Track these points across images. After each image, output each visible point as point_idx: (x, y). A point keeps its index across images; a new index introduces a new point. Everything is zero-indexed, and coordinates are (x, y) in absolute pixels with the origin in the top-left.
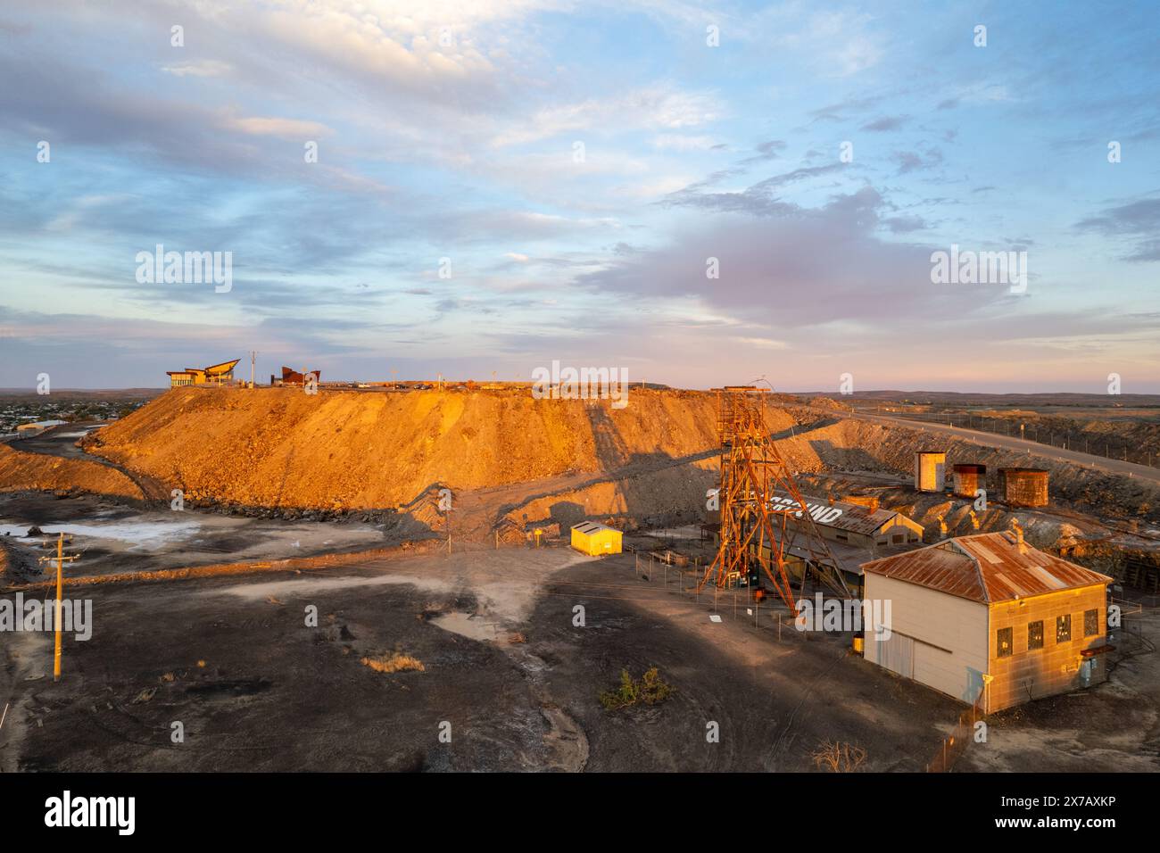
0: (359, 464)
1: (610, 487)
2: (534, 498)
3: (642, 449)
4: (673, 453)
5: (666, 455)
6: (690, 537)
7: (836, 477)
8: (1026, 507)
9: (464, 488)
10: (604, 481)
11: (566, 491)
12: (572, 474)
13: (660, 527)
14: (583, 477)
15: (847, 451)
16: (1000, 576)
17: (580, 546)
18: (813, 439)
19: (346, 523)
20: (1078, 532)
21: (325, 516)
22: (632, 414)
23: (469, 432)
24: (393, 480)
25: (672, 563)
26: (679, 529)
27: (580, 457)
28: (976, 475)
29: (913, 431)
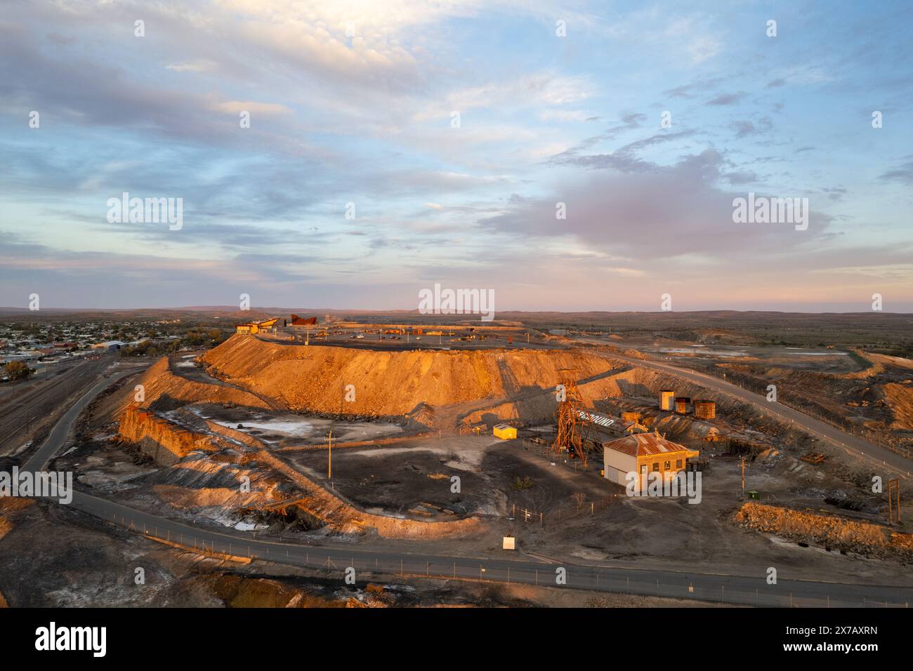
0: (381, 391)
1: (510, 406)
2: (473, 411)
3: (526, 384)
4: (543, 386)
5: (540, 387)
6: (549, 431)
7: (626, 400)
8: (703, 419)
9: (436, 405)
10: (507, 402)
11: (489, 407)
12: (491, 398)
13: (535, 426)
14: (496, 400)
15: (635, 385)
16: (645, 448)
17: (497, 435)
18: (618, 378)
19: (380, 423)
20: (717, 431)
21: (369, 419)
22: (522, 364)
23: (436, 375)
24: (400, 400)
25: (539, 443)
26: (544, 427)
27: (494, 388)
28: (684, 403)
29: (669, 376)
